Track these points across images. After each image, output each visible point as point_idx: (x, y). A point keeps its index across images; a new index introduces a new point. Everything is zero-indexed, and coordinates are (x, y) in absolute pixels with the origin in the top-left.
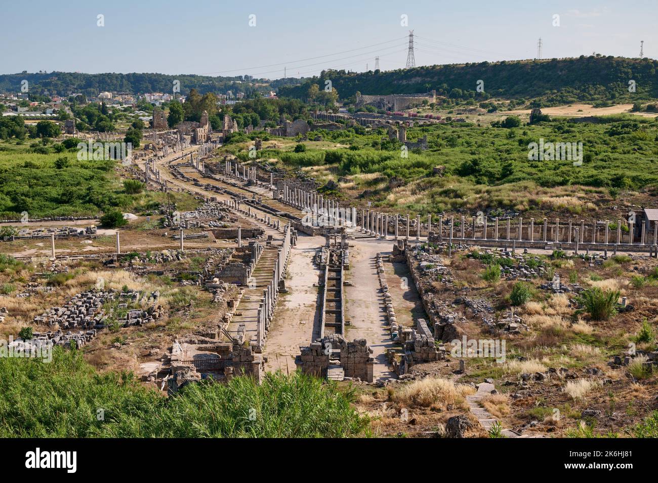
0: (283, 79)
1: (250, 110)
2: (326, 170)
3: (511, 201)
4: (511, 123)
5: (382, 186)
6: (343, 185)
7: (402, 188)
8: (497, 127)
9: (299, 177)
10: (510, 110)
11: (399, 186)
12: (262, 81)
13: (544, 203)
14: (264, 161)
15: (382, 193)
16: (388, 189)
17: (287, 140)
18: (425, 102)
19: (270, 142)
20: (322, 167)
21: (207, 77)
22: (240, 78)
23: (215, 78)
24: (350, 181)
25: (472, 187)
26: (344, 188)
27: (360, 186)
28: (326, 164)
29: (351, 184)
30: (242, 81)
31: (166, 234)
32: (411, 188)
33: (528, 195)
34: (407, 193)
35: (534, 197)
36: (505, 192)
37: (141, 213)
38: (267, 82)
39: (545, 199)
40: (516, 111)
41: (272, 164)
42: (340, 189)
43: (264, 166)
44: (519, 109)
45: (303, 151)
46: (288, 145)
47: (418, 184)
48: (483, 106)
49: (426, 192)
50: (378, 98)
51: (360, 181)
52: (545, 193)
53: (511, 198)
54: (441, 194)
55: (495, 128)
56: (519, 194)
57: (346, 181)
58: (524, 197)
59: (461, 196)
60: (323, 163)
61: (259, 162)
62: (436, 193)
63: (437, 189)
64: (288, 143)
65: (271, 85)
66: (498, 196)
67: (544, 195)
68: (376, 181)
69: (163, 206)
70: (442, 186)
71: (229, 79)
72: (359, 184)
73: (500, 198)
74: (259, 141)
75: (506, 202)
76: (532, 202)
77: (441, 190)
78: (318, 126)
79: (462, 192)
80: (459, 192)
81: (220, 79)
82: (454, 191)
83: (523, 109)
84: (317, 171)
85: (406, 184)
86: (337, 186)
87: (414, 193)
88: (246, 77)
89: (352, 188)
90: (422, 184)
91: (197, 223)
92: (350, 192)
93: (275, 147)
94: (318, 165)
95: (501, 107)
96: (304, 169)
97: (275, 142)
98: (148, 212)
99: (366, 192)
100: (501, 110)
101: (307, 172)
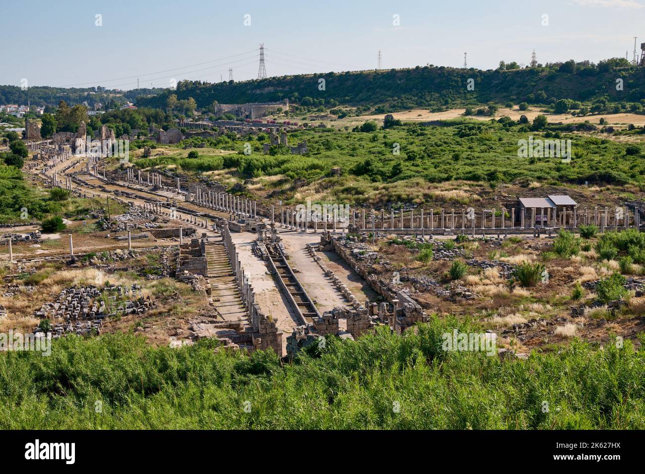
0: (136, 90)
1: (118, 120)
2: (227, 173)
3: (408, 195)
4: (368, 128)
5: (287, 186)
6: (250, 186)
7: (306, 188)
8: (357, 132)
9: (202, 181)
10: (358, 116)
11: (303, 186)
12: (114, 91)
13: (437, 196)
14: (163, 167)
15: (289, 193)
16: (293, 189)
17: (172, 148)
18: (279, 110)
19: (157, 149)
20: (222, 172)
21: (60, 89)
22: (93, 89)
23: (68, 90)
24: (256, 183)
25: (369, 185)
26: (252, 190)
27: (267, 187)
28: (224, 168)
29: (258, 186)
30: (95, 91)
31: (109, 235)
32: (314, 187)
33: (421, 189)
34: (312, 192)
35: (427, 191)
36: (400, 188)
37: (74, 218)
38: (120, 92)
39: (437, 192)
40: (363, 117)
41: (171, 170)
42: (248, 190)
43: (164, 172)
44: (366, 115)
45: (196, 157)
46: (175, 152)
47: (320, 184)
48: (333, 113)
49: (329, 191)
50: (236, 106)
51: (266, 183)
52: (436, 188)
53: (408, 193)
54: (343, 191)
55: (356, 133)
56: (413, 189)
57: (253, 183)
58: (419, 191)
59: (362, 193)
60: (222, 167)
61: (159, 168)
62: (338, 191)
63: (338, 188)
64: (174, 150)
65: (124, 95)
66: (395, 192)
67: (435, 190)
68: (280, 182)
69: (92, 211)
70: (342, 185)
71: (83, 90)
72: (265, 185)
73: (398, 193)
74: (149, 149)
75: (404, 196)
76: (426, 196)
77: (342, 188)
78: (192, 134)
79: (362, 189)
80: (359, 189)
81: (73, 90)
82: (354, 189)
83: (369, 115)
84: (219, 175)
85: (308, 184)
86: (245, 187)
87: (317, 191)
88: (99, 88)
89: (260, 189)
90: (323, 183)
91: (135, 225)
92: (259, 193)
93: (163, 154)
94: (217, 169)
95: (349, 113)
96: (205, 173)
97: (163, 150)
98: (81, 217)
99: (274, 193)
100: (350, 116)
101: (209, 176)
